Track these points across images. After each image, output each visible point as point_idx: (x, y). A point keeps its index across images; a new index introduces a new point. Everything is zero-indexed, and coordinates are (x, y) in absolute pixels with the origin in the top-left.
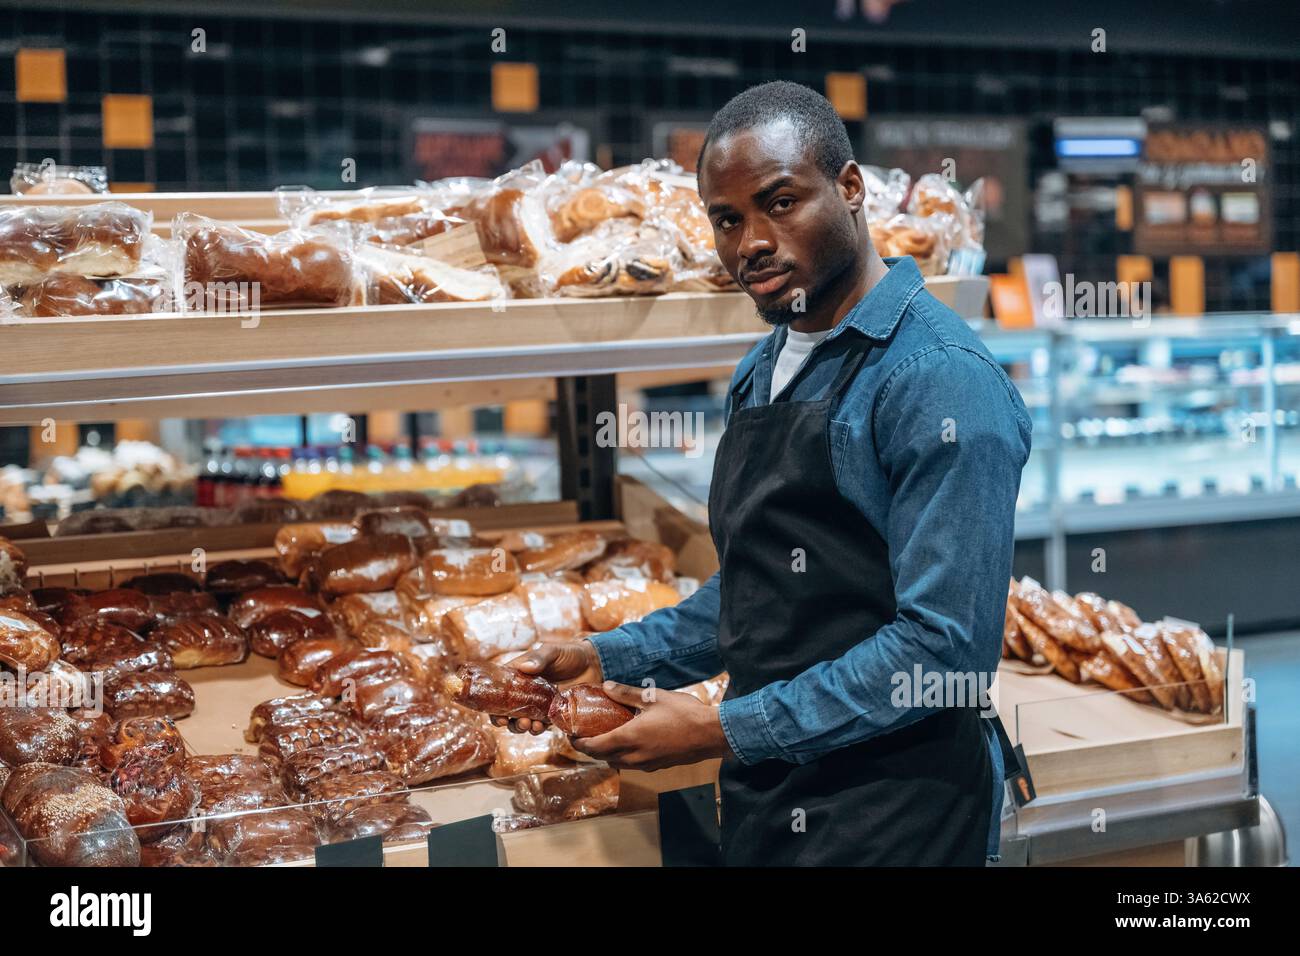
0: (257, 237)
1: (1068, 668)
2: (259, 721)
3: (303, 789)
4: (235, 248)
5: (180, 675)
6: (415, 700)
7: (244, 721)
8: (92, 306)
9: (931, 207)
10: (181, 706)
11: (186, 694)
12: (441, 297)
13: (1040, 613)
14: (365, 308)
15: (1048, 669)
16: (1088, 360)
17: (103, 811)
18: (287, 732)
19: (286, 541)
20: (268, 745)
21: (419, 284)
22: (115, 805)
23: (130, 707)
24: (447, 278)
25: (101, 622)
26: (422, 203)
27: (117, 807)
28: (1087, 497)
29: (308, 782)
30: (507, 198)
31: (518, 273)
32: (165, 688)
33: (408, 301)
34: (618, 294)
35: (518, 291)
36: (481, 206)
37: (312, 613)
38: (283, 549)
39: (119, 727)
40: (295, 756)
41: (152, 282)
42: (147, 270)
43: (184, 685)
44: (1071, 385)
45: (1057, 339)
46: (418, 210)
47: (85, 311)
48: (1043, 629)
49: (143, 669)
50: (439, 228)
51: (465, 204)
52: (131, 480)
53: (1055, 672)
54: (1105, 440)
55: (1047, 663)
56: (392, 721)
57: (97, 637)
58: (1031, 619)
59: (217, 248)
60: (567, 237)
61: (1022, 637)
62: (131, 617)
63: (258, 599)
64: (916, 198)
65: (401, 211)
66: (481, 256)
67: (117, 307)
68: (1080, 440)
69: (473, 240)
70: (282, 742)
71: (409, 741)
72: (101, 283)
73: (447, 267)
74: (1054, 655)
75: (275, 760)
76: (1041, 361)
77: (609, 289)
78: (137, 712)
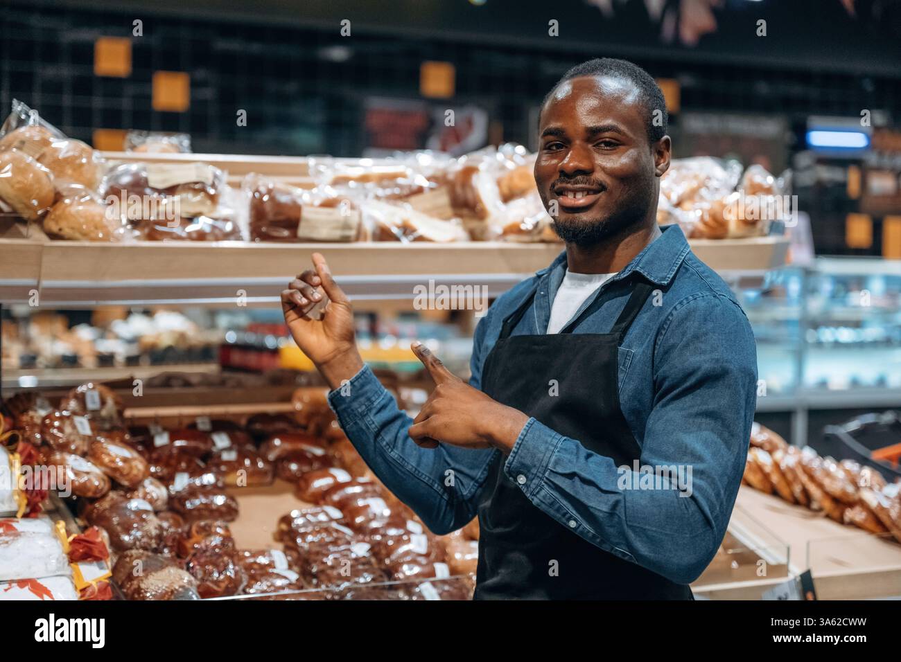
0: (299, 191)
1: (836, 514)
2: (284, 527)
3: (315, 576)
4: (283, 199)
5: (230, 491)
6: (391, 517)
7: (272, 526)
8: (184, 235)
9: (756, 189)
10: (230, 513)
11: (233, 505)
12: (421, 239)
13: (819, 475)
14: (370, 244)
15: (823, 514)
16: (827, 287)
17: (182, 587)
18: (304, 535)
19: (301, 400)
20: (290, 544)
21: (407, 229)
22: (190, 582)
23: (195, 513)
24: (426, 226)
25: (175, 451)
26: (409, 172)
27: (192, 585)
28: (823, 384)
29: (317, 572)
30: (469, 172)
31: (474, 224)
32: (220, 500)
33: (397, 239)
34: (543, 241)
35: (474, 236)
36: (451, 177)
37: (319, 452)
38: (298, 406)
39: (190, 528)
40: (309, 552)
41: (226, 220)
42: (223, 211)
43: (232, 498)
44: (816, 305)
45: (807, 273)
46: (404, 176)
47: (179, 238)
48: (820, 486)
49: (203, 486)
50: (420, 190)
51: (439, 174)
52: (166, 341)
53: (828, 517)
54: (837, 345)
55: (821, 509)
56: (375, 531)
57: (173, 462)
58: (812, 478)
59: (272, 199)
60: (507, 198)
61: (805, 492)
62: (196, 449)
63: (282, 439)
64: (746, 182)
65: (393, 177)
66: (449, 211)
67: (201, 236)
68: (819, 344)
69: (443, 199)
70: (299, 540)
71: (386, 545)
72: (190, 220)
73: (425, 218)
74: (827, 505)
75: (295, 554)
76: (794, 287)
77: (537, 238)
78: (200, 517)
